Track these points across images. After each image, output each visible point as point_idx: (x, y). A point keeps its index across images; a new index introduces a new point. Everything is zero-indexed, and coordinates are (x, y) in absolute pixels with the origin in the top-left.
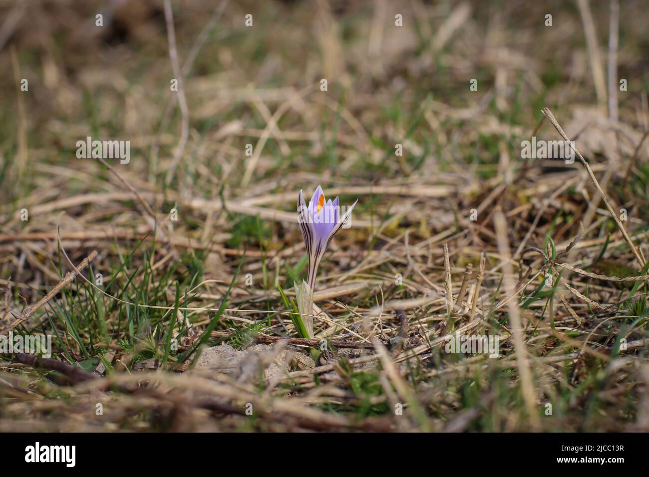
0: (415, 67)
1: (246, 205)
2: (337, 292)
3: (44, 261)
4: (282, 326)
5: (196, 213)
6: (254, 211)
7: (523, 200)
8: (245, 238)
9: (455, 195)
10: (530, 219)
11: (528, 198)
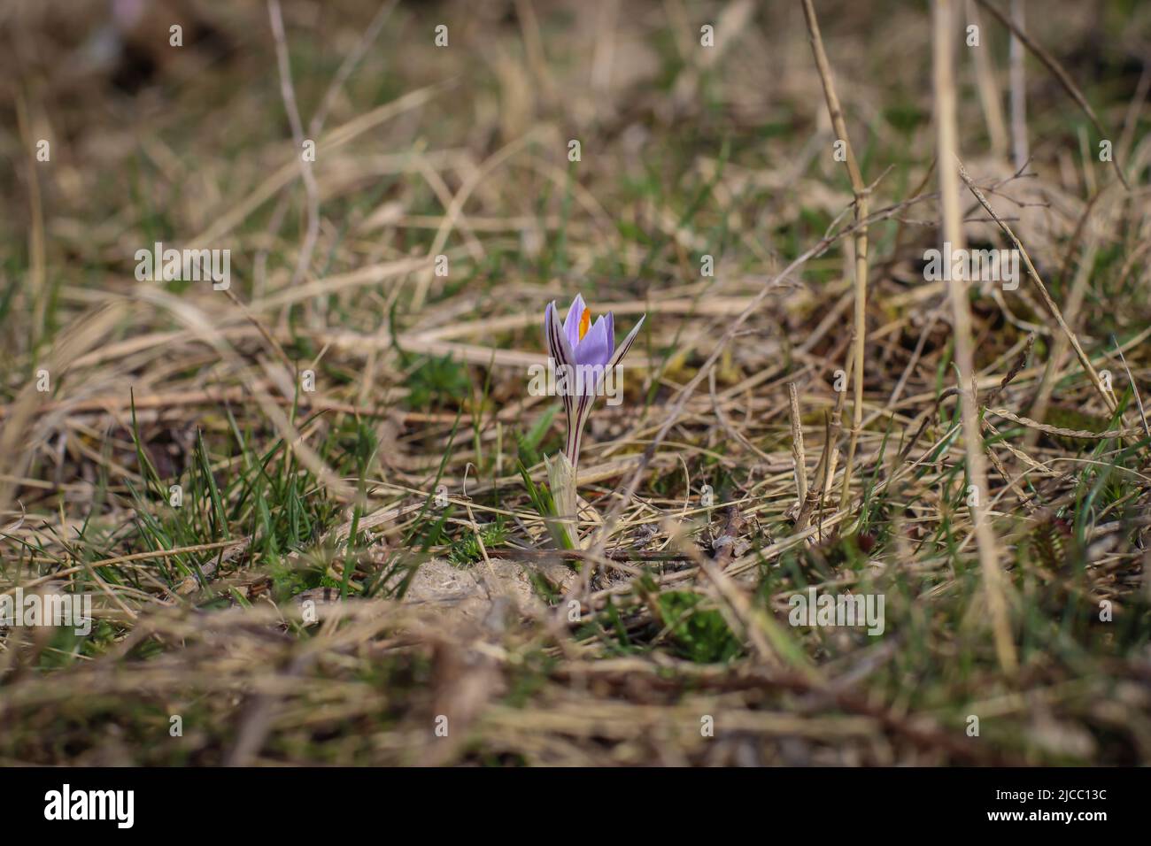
0: (663, 108)
1: (427, 340)
2: (606, 471)
3: (95, 444)
4: (521, 530)
5: (342, 357)
6: (442, 350)
7: (892, 313)
8: (433, 395)
9: (772, 312)
10: (907, 342)
11: (899, 311)
